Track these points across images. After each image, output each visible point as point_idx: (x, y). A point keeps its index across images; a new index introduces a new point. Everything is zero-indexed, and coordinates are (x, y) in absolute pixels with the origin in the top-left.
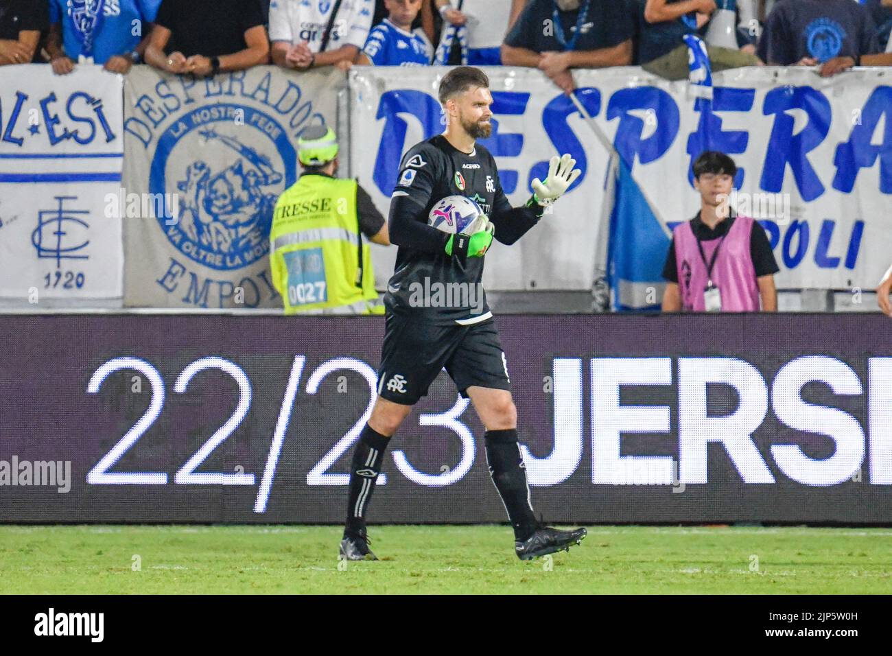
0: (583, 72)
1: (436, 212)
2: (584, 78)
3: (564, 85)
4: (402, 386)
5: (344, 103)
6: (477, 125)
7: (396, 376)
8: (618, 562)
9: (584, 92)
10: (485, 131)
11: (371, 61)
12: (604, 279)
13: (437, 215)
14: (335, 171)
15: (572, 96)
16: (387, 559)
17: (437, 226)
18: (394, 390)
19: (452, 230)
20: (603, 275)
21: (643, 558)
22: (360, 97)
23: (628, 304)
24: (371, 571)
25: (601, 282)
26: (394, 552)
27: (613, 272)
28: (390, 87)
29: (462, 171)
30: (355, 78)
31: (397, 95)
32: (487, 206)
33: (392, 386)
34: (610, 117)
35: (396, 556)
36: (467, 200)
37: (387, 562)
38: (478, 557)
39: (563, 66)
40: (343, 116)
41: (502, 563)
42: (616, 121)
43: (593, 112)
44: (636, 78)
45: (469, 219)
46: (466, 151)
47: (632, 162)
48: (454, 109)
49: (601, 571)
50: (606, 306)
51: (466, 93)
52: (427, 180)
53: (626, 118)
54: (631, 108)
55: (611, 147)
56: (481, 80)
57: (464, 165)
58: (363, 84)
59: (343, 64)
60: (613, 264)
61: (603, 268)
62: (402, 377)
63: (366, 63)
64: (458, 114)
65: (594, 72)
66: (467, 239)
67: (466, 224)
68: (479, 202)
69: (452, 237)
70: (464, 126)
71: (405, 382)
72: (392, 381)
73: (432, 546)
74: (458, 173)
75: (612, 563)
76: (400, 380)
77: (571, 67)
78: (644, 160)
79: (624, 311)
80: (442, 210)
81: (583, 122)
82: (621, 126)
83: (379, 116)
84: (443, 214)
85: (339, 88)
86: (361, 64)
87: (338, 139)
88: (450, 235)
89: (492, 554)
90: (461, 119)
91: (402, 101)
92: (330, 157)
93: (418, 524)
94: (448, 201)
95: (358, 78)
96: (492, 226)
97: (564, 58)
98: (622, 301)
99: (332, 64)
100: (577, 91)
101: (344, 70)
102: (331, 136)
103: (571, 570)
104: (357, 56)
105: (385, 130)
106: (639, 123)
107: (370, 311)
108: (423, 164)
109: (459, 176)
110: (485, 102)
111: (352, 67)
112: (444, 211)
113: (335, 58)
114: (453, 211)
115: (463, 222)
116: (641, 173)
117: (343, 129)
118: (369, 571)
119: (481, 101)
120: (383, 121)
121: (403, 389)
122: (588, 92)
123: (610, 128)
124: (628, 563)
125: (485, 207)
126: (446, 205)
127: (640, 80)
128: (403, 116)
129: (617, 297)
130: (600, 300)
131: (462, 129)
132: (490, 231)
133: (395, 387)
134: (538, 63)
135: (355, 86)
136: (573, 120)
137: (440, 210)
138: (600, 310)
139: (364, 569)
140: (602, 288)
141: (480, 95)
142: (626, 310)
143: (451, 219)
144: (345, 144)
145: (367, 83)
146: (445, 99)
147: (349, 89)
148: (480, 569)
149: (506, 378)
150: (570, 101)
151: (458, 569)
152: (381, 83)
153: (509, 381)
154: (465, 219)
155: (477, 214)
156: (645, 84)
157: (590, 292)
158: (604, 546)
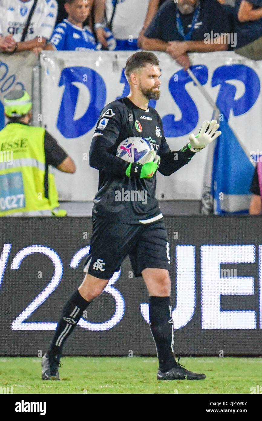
0: (196, 54)
1: (122, 147)
2: (196, 59)
3: (183, 63)
4: (102, 267)
5: (37, 75)
6: (151, 91)
7: (98, 260)
8: (220, 381)
9: (197, 68)
10: (156, 95)
11: (54, 48)
12: (209, 193)
13: (122, 150)
14: (30, 121)
15: (189, 71)
16: (65, 379)
17: (122, 156)
18: (97, 269)
19: (131, 160)
20: (209, 190)
21: (236, 379)
22: (48, 72)
23: (226, 209)
24: (55, 387)
25: (208, 195)
26: (70, 374)
27: (216, 188)
28: (67, 65)
29: (140, 120)
30: (44, 59)
31: (72, 71)
32: (157, 145)
33: (96, 266)
34: (214, 85)
35: (71, 377)
36: (142, 140)
37: (66, 381)
38: (126, 378)
39: (183, 51)
40: (37, 84)
41: (142, 382)
42: (218, 87)
43: (203, 82)
44: (231, 59)
45: (143, 153)
46: (142, 108)
47: (228, 115)
48: (135, 80)
49: (208, 387)
50: (211, 210)
51: (144, 69)
52: (116, 126)
53: (225, 85)
54: (228, 79)
55: (214, 105)
56: (154, 60)
57: (141, 117)
58: (49, 63)
59: (36, 49)
60: (216, 183)
61: (209, 185)
62: (102, 261)
63: (51, 49)
64: (138, 84)
65: (203, 55)
66: (140, 167)
67: (140, 157)
68: (151, 142)
69: (130, 165)
70: (142, 91)
71: (104, 264)
72: (96, 263)
73: (96, 371)
74: (137, 121)
75: (215, 382)
76: (101, 262)
77: (188, 52)
78: (236, 114)
79: (223, 215)
80: (125, 146)
81: (196, 88)
82: (221, 91)
83: (60, 84)
84: (125, 149)
85: (34, 66)
86: (49, 49)
87: (32, 99)
88: (129, 163)
89: (135, 376)
90: (140, 86)
91: (76, 75)
92: (25, 111)
93: (86, 356)
94: (130, 140)
95: (46, 59)
96: (159, 158)
97: (184, 45)
98: (222, 207)
99: (29, 50)
100: (192, 68)
101: (37, 53)
102: (27, 97)
103: (188, 387)
104: (46, 44)
105: (64, 94)
106: (233, 89)
107: (53, 214)
108: (113, 114)
109: (138, 123)
110: (157, 75)
111: (42, 51)
112: (127, 147)
113: (30, 46)
114: (133, 148)
115: (138, 156)
116: (234, 122)
117: (36, 93)
118: (53, 388)
119: (154, 74)
120: (63, 87)
121: (102, 269)
122: (200, 68)
123: (214, 92)
124: (226, 382)
125: (155, 146)
126: (128, 143)
127: (233, 60)
128: (76, 84)
129: (218, 204)
130: (207, 206)
131: (141, 93)
132: (156, 162)
133: (98, 267)
134: (166, 49)
135: (43, 64)
136: (189, 87)
137: (124, 146)
138: (207, 213)
139: (50, 386)
140: (209, 199)
141: (153, 70)
142: (224, 213)
143: (131, 152)
144: (37, 103)
145: (52, 62)
146: (129, 73)
147: (40, 67)
148: (127, 386)
149: (168, 261)
150: (187, 74)
151: (112, 386)
152: (61, 63)
153: (169, 262)
154: (140, 153)
155: (149, 150)
156: (237, 63)
157: (200, 201)
158: (210, 370)
